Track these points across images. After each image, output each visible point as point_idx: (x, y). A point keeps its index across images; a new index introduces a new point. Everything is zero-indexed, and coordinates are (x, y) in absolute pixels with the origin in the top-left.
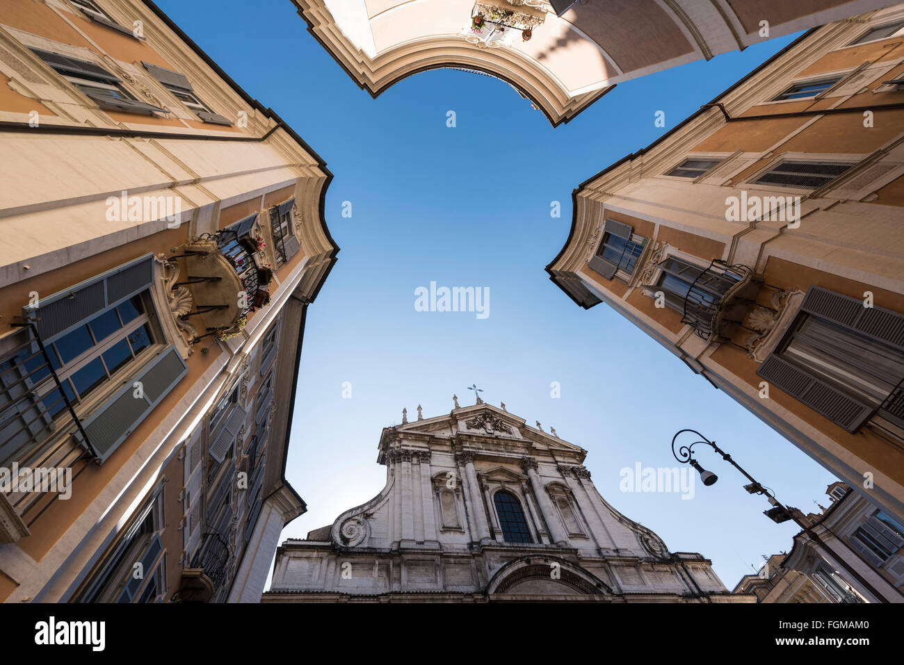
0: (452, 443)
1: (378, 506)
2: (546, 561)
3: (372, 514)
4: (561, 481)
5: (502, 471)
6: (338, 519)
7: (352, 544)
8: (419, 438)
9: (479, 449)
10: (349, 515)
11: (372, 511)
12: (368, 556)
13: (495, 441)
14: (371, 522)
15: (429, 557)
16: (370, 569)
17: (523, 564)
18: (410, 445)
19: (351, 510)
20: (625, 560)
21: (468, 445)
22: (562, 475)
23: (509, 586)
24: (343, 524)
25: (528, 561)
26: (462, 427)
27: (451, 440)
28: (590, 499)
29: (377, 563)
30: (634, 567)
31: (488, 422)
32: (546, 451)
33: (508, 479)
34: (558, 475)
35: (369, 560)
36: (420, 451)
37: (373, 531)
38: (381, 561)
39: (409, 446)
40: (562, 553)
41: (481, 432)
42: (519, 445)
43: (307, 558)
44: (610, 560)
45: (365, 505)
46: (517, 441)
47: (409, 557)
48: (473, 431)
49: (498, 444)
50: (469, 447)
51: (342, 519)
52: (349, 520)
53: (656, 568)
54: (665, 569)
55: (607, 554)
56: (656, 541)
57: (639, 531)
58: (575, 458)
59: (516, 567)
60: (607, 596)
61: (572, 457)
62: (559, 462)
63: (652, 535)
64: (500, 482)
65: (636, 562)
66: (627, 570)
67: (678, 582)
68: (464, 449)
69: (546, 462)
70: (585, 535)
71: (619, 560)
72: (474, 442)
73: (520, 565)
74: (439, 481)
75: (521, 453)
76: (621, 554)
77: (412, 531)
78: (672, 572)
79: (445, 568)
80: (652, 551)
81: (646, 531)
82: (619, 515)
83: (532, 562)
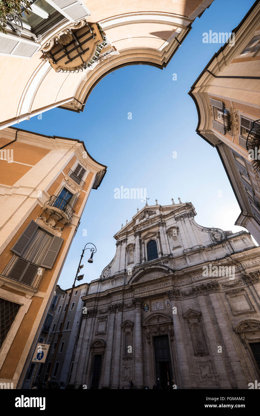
0: (134, 230)
1: (112, 263)
2: (151, 267)
4: (176, 225)
5: (149, 233)
7: (105, 277)
8: (123, 234)
9: (141, 229)
10: (105, 269)
11: (111, 266)
12: (113, 278)
13: (147, 222)
14: (111, 269)
15: (121, 276)
16: (109, 283)
17: (143, 271)
19: (106, 267)
20: (194, 251)
23: (139, 279)
25: (144, 269)
26: (137, 222)
27: (133, 229)
30: (198, 252)
31: (147, 214)
32: (170, 213)
33: (151, 236)
34: (175, 222)
35: (109, 280)
37: (111, 272)
38: (111, 280)
40: (162, 260)
41: (145, 219)
42: (156, 218)
43: (95, 285)
44: (186, 254)
45: (109, 264)
46: (155, 217)
47: (116, 277)
48: (142, 221)
49: (149, 223)
50: (138, 230)
51: (103, 272)
52: (105, 271)
53: (214, 248)
54: (219, 247)
55: (186, 251)
56: (220, 233)
57: (211, 232)
58: (185, 209)
59: (140, 273)
60: (171, 273)
61: (183, 209)
62: (176, 215)
63: (219, 231)
64: (149, 238)
65: (200, 250)
66: (194, 255)
67: (225, 251)
68: (136, 232)
69: (170, 219)
70: (180, 246)
71: (191, 252)
72: (140, 227)
73: (141, 272)
74: (129, 247)
75: (157, 222)
76: (193, 249)
77: (118, 269)
78: (223, 246)
79: (126, 277)
80: (215, 239)
81: (215, 230)
82: (202, 228)
83: (145, 269)
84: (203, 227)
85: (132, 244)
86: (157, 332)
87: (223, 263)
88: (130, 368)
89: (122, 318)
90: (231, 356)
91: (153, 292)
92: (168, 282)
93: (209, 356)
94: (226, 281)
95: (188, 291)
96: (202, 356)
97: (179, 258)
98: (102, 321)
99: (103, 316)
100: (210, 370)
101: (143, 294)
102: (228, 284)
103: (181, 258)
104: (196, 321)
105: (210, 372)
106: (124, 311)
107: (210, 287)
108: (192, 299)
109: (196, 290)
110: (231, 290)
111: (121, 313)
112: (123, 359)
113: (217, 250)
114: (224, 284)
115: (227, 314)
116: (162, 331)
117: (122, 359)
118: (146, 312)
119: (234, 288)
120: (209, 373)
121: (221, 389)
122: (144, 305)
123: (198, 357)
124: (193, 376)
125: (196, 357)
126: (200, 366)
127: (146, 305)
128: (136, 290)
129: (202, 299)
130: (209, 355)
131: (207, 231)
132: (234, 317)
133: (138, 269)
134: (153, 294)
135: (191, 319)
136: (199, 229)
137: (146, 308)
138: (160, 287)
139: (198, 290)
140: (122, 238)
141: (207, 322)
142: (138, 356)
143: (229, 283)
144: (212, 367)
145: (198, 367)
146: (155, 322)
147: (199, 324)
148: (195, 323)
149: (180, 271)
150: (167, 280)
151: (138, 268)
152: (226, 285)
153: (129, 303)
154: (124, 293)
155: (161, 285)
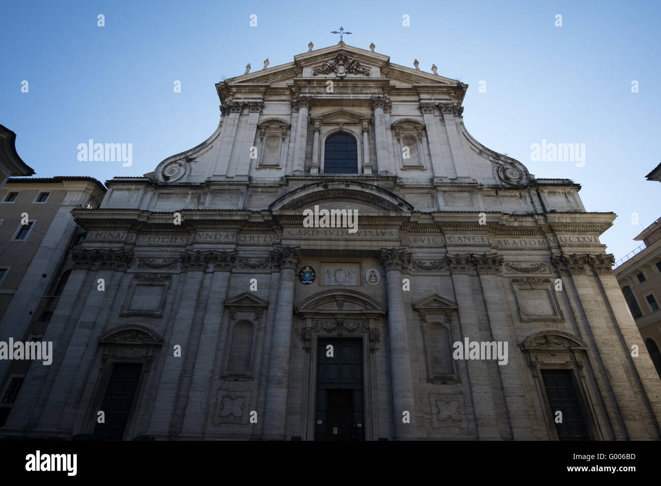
0: (291, 91)
1: (202, 152)
2: (347, 185)
3: (195, 158)
4: (419, 119)
5: (341, 113)
6: (162, 163)
7: (171, 180)
8: (253, 90)
9: (319, 93)
10: (174, 160)
11: (194, 156)
13: (341, 84)
14: (193, 164)
15: (234, 187)
16: (184, 197)
17: (321, 189)
18: (242, 98)
19: (175, 156)
20: (458, 186)
21: (307, 91)
22: (421, 113)
24: (166, 167)
25: (326, 186)
26: (307, 73)
27: (289, 87)
28: (447, 134)
29: (190, 192)
30: (469, 192)
31: (341, 65)
32: (410, 89)
33: (346, 121)
34: (418, 113)
35: (183, 190)
36: (250, 102)
37: (193, 171)
38: (194, 191)
39: (240, 99)
40: (377, 180)
41: (333, 76)
43: (128, 189)
44: (439, 186)
45: (188, 152)
47: (217, 187)
48: (319, 76)
49: (345, 87)
50: (307, 93)
51: (166, 163)
52: (171, 163)
53: (501, 193)
54: (513, 194)
55: (441, 181)
56: (518, 170)
57: (500, 162)
58: (449, 94)
59: (311, 191)
60: (406, 213)
61: (444, 93)
62: (425, 99)
63: (517, 165)
64: (338, 124)
65: (473, 188)
66: (458, 195)
67: (523, 205)
68: (301, 95)
69: (405, 101)
70: (423, 167)
71: (452, 186)
72: (315, 87)
73: (316, 190)
74: (267, 127)
75: (371, 94)
76: (456, 181)
77: (225, 169)
78: (521, 197)
79: (251, 196)
80: (507, 178)
81: (510, 161)
82: (481, 148)
83: (330, 187)
84: (483, 146)
85: (281, 122)
86: (334, 329)
87: (524, 224)
88: (244, 398)
89: (228, 287)
90: (508, 387)
91: (342, 243)
92: (388, 230)
93: (459, 384)
94: (515, 260)
95: (429, 260)
96: (445, 383)
97: (418, 191)
98: (151, 285)
99: (156, 274)
100: (459, 408)
101: (311, 242)
102: (519, 266)
103: (422, 191)
104: (441, 319)
105: (459, 413)
106: (234, 270)
107: (485, 262)
108: (438, 277)
109: (454, 262)
110: (524, 277)
111: (227, 274)
112: (223, 377)
113: (506, 199)
114: (511, 264)
115: (511, 316)
116: (347, 330)
117: (217, 377)
118: (307, 284)
119: (530, 275)
120: (457, 413)
121: (481, 440)
122: (304, 268)
123: (434, 385)
124: (421, 417)
125: (430, 384)
126: (436, 401)
127: (308, 269)
128: (288, 230)
129: (463, 282)
130: (461, 383)
131: (491, 158)
132: (520, 324)
133: (301, 184)
134: (341, 248)
135: (429, 314)
136: (473, 147)
137: (307, 275)
138: (364, 237)
139: (458, 262)
140: (246, 96)
141: (469, 324)
142: (282, 374)
143: (520, 263)
144: (464, 403)
145: (433, 403)
146: (333, 308)
147: (448, 325)
148: (438, 324)
149: (424, 216)
150: (386, 226)
151: (299, 182)
152: (514, 266)
153: (253, 256)
154: (241, 230)
155: (369, 234)
